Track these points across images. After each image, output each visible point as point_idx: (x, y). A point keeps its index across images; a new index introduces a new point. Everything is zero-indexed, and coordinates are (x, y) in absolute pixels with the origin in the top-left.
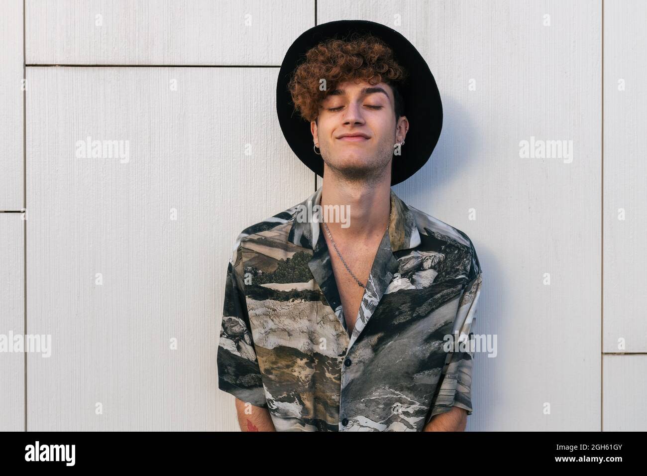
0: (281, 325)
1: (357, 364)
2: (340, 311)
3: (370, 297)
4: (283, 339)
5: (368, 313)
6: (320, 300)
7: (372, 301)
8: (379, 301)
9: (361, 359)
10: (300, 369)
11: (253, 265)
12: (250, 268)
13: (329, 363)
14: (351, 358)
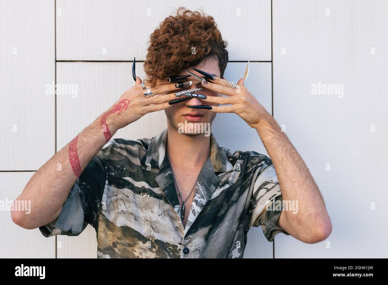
0: (130, 209)
1: (194, 252)
2: (178, 208)
3: (199, 198)
4: (129, 220)
5: (198, 210)
6: (163, 200)
7: (201, 201)
8: (206, 202)
9: (196, 247)
10: (141, 251)
11: (122, 165)
12: (120, 166)
13: (170, 249)
14: (189, 247)
